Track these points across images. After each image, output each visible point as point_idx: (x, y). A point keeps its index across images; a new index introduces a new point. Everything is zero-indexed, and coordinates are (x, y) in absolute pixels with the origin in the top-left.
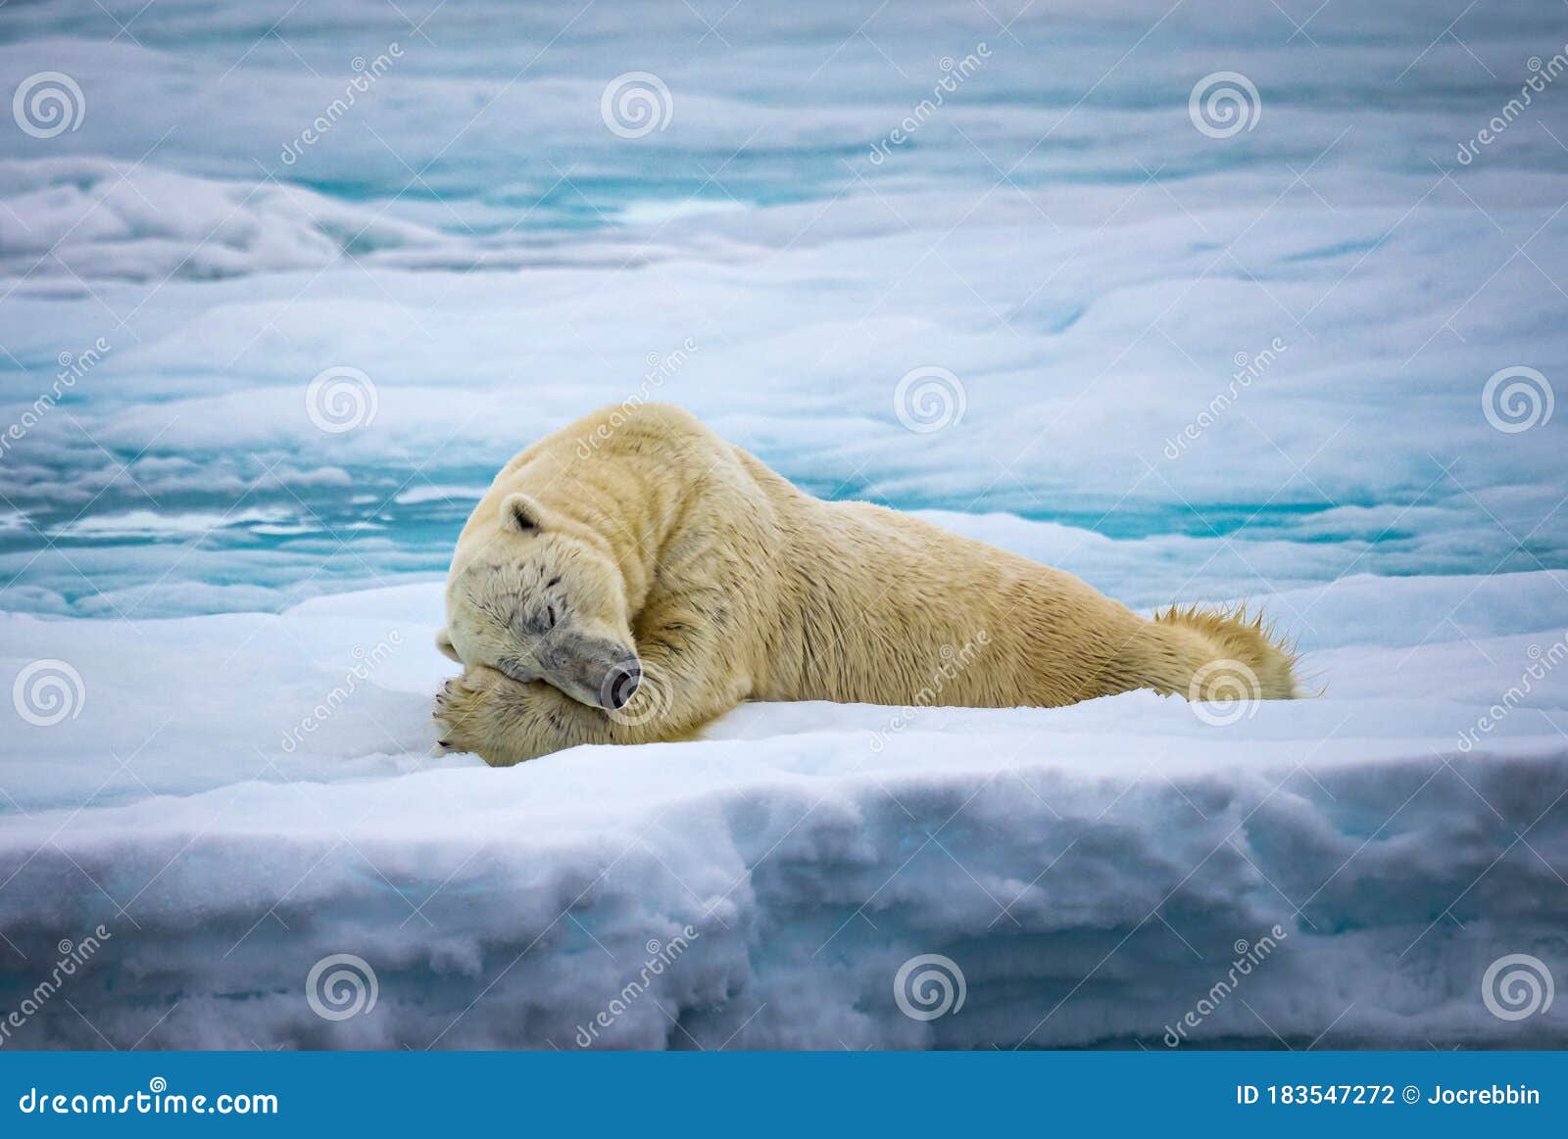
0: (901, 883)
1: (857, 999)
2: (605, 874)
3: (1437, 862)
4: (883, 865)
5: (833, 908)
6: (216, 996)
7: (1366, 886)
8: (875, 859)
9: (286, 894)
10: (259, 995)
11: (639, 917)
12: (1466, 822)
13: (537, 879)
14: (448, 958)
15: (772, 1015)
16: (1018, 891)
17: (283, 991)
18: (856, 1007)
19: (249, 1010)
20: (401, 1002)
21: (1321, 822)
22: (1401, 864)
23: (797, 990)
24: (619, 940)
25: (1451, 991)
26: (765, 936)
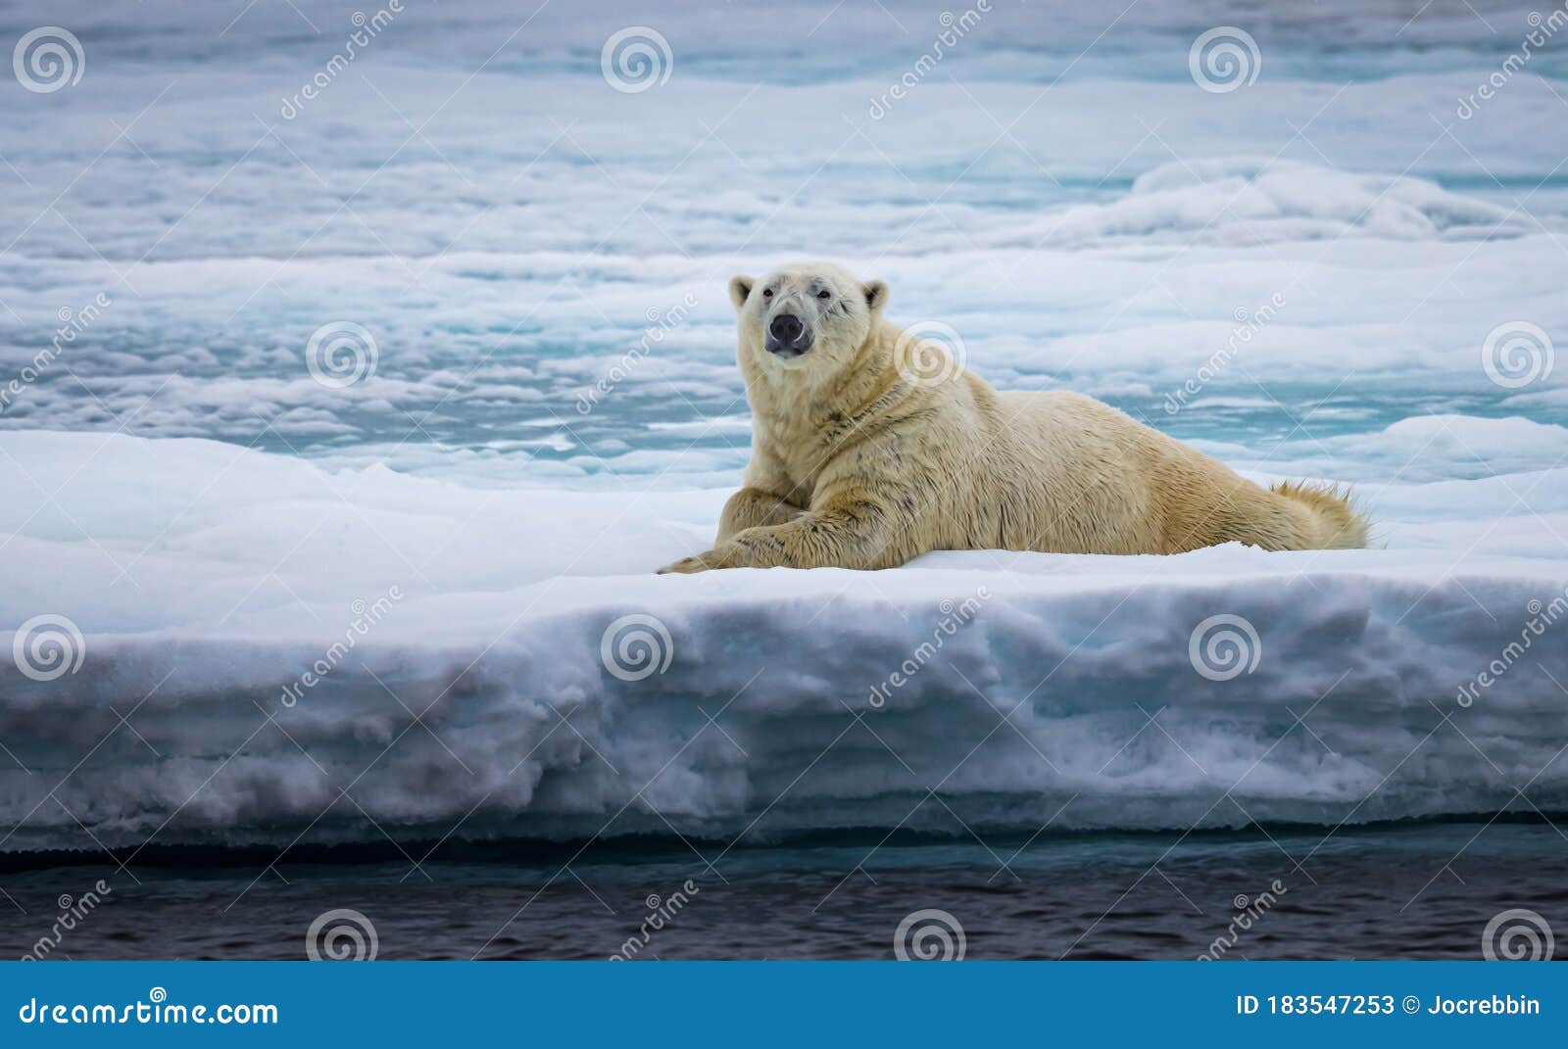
0: (724, 678)
1: (692, 762)
2: (486, 671)
3: (1137, 665)
4: (710, 664)
5: (672, 695)
6: (195, 757)
7: (1085, 682)
8: (701, 659)
9: (247, 681)
10: (227, 756)
11: (513, 701)
12: (1158, 634)
13: (435, 672)
14: (367, 730)
15: (624, 774)
16: (811, 684)
17: (245, 754)
18: (692, 769)
19: (219, 769)
20: (334, 763)
21: (1050, 635)
22: (1111, 667)
23: (644, 756)
24: (497, 717)
25: (1150, 760)
26: (618, 716)
